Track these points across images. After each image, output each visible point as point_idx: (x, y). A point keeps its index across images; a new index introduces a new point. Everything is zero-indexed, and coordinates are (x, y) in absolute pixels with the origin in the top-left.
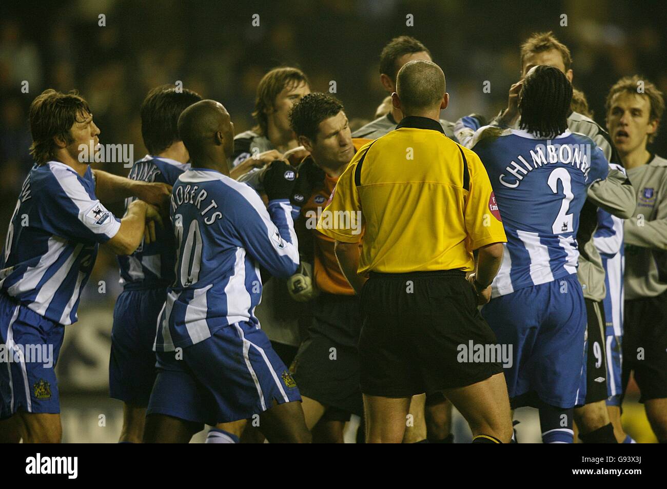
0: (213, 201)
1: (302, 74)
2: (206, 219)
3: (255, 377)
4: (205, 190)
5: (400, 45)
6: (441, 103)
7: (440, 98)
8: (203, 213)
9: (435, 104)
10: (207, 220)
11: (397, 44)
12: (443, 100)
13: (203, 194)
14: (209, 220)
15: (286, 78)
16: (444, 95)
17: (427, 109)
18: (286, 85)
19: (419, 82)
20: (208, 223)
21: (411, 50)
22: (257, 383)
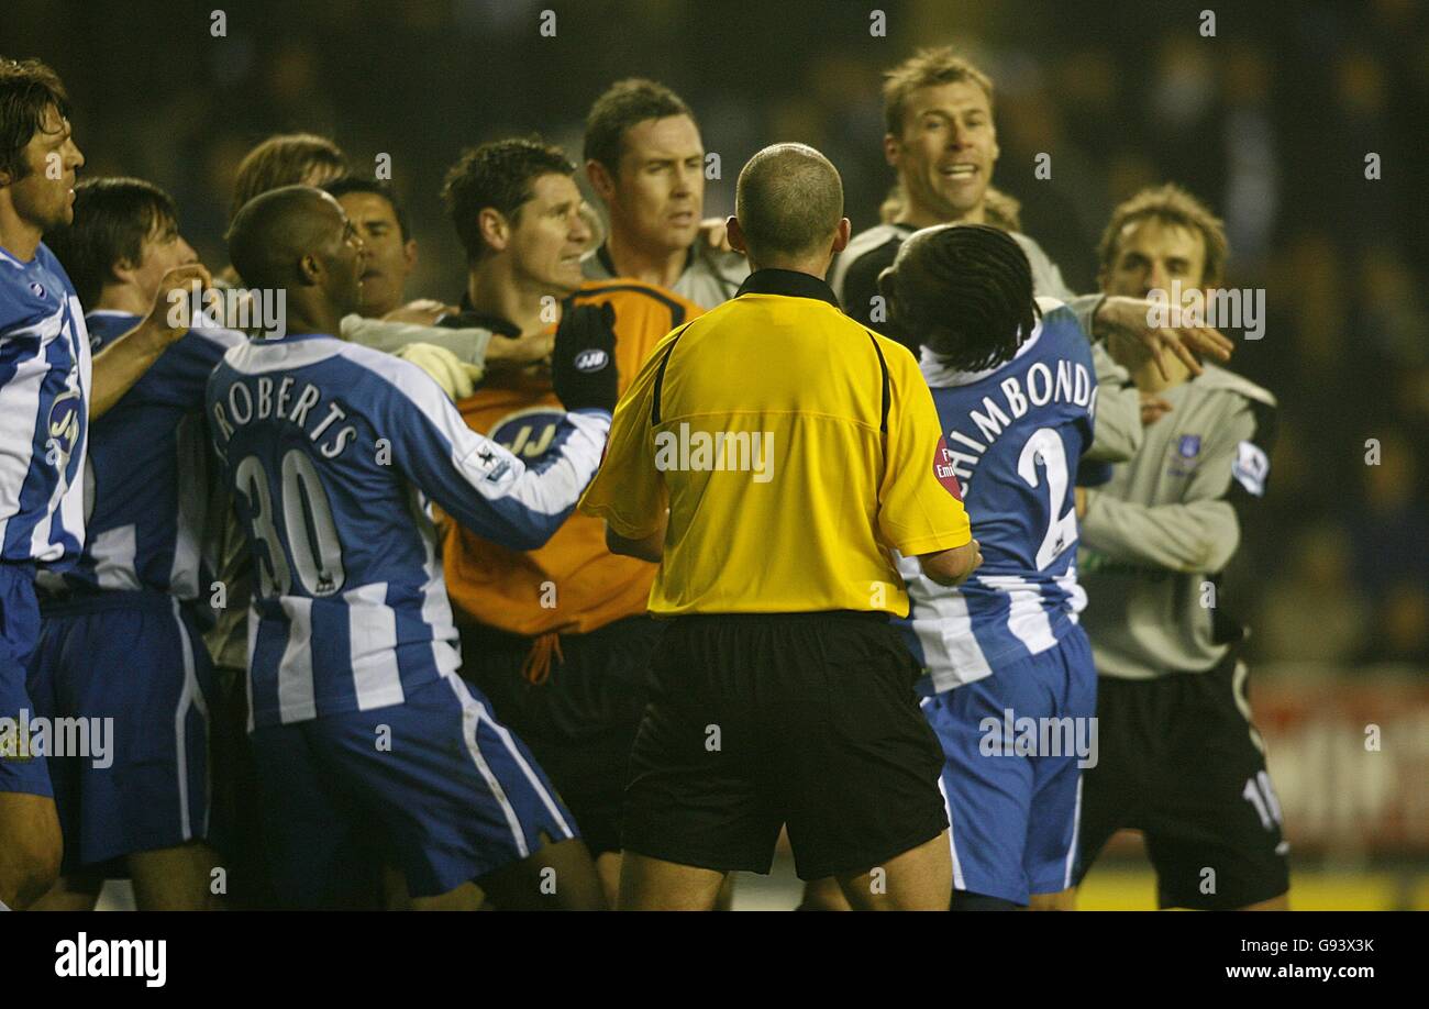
0: (333, 406)
1: (337, 152)
2: (324, 448)
3: (496, 788)
4: (313, 384)
5: (629, 99)
6: (833, 241)
7: (829, 231)
8: (314, 435)
9: (821, 243)
10: (328, 449)
11: (624, 96)
12: (838, 234)
13: (311, 394)
14: (331, 447)
15: (304, 159)
16: (839, 224)
17: (802, 255)
18: (305, 176)
19: (783, 197)
20: (331, 454)
21: (655, 111)
22: (502, 799)
